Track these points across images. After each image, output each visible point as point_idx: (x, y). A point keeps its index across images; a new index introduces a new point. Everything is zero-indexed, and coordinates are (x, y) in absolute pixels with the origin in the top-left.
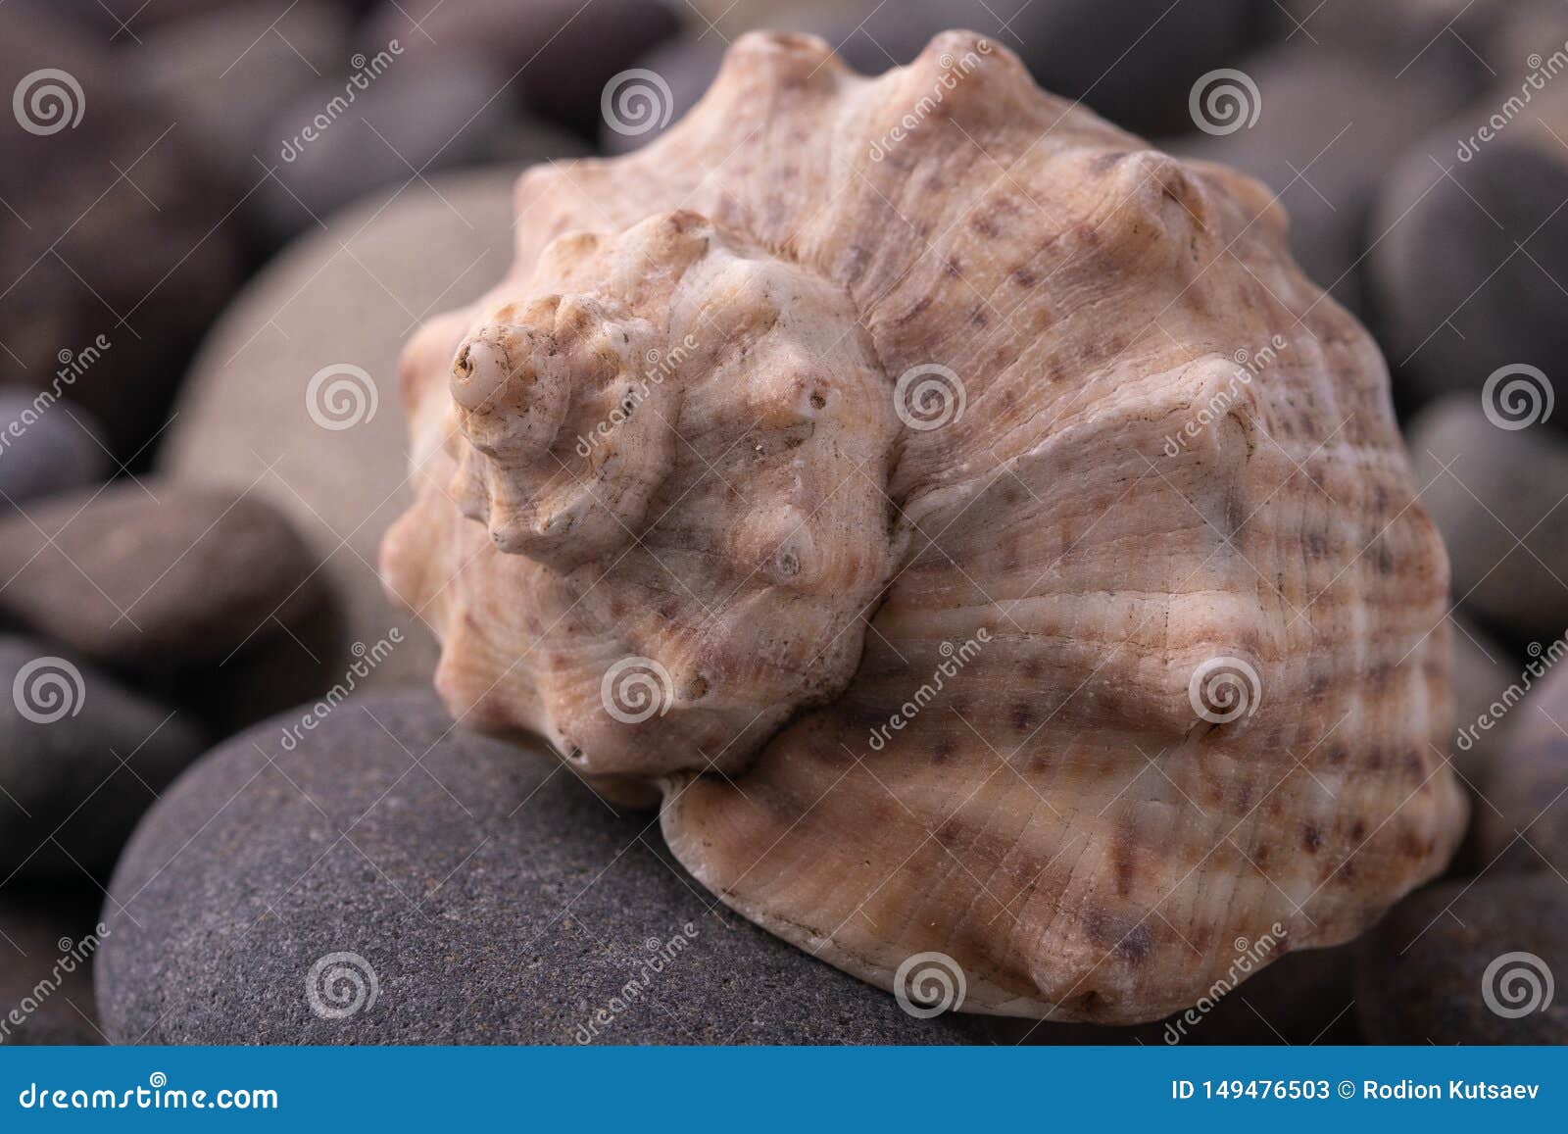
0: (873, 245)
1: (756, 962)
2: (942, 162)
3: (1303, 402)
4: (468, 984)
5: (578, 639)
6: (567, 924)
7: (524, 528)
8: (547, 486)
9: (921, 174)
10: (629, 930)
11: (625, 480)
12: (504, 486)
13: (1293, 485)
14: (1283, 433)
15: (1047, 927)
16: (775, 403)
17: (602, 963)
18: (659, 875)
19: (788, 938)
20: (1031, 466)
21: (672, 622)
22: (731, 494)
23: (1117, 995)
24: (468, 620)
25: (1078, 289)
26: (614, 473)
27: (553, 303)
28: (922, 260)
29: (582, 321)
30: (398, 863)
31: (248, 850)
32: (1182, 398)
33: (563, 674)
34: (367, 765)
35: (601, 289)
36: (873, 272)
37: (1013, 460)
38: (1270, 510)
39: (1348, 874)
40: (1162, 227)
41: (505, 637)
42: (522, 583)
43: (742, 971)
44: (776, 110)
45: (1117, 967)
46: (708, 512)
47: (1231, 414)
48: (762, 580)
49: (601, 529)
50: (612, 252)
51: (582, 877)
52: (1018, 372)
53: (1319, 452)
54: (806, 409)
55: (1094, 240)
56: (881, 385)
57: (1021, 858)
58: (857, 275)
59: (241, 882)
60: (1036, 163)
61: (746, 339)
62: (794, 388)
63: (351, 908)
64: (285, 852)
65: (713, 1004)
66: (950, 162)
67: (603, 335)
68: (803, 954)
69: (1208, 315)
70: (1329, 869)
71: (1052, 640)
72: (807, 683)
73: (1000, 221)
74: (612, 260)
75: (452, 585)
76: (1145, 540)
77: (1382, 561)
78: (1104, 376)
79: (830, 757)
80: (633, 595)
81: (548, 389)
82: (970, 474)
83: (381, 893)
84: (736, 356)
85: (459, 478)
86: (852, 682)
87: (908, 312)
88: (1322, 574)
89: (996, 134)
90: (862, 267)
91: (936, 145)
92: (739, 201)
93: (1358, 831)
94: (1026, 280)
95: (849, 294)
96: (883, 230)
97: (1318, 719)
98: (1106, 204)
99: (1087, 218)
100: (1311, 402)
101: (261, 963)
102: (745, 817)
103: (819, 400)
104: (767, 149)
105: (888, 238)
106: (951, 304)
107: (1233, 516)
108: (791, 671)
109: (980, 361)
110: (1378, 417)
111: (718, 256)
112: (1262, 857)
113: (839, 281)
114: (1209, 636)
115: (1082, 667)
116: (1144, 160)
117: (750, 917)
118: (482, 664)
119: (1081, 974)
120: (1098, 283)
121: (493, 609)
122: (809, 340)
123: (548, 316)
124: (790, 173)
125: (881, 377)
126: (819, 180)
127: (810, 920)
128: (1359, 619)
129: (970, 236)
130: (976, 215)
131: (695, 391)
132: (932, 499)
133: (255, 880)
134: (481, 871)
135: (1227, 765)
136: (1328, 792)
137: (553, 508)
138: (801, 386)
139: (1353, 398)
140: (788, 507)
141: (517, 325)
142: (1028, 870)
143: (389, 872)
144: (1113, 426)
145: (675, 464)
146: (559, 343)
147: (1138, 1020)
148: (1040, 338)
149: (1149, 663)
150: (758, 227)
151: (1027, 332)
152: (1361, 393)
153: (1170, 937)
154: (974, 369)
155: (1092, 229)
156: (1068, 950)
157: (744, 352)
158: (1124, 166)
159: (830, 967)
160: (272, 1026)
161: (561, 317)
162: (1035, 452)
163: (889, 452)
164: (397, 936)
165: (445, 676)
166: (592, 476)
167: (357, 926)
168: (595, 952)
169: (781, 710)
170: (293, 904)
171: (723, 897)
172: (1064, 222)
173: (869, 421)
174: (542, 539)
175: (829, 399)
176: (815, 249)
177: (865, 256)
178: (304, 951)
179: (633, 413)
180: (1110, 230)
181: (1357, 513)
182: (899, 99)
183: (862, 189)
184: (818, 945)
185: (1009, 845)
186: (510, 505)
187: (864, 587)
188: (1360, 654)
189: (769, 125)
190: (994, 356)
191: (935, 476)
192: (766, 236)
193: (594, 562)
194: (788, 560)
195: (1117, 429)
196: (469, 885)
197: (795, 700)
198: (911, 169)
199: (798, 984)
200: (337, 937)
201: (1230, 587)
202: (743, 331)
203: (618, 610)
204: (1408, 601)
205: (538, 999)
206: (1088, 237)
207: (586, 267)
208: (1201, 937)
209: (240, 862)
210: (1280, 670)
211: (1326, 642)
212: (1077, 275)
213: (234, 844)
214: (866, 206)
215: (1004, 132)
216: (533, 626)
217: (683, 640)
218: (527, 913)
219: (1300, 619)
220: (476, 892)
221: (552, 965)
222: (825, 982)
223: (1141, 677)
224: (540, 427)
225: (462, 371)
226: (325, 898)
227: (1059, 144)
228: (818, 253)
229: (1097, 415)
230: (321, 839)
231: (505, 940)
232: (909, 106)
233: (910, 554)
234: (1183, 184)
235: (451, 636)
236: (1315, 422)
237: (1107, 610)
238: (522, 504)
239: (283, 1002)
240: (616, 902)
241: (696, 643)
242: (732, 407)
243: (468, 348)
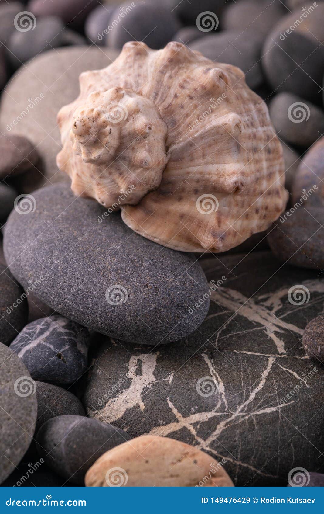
0: (158, 91)
1: (144, 245)
2: (171, 72)
3: (251, 120)
4: (85, 254)
5: (102, 179)
6: (104, 239)
7: (89, 158)
8: (94, 150)
9: (167, 75)
10: (117, 240)
11: (110, 147)
12: (85, 149)
13: (250, 137)
14: (247, 127)
15: (204, 235)
16: (141, 130)
17: (112, 248)
18: (121, 226)
19: (150, 239)
20: (195, 139)
21: (122, 176)
22: (133, 149)
23: (219, 248)
24: (77, 175)
25: (203, 99)
26: (108, 146)
27: (92, 110)
28: (169, 95)
29: (99, 114)
30: (67, 228)
31: (35, 225)
32: (226, 123)
33: (99, 187)
34: (57, 204)
35: (102, 105)
36: (159, 98)
37: (191, 138)
38: (245, 145)
39: (265, 217)
40: (219, 85)
41: (86, 179)
42: (89, 168)
43: (141, 247)
44: (135, 60)
45: (219, 242)
46: (128, 153)
47: (236, 125)
48: (141, 167)
49: (106, 157)
50: (103, 97)
51: (106, 228)
52: (191, 118)
53: (255, 130)
54: (147, 131)
55: (205, 89)
56: (162, 123)
57: (198, 221)
58: (155, 99)
59: (34, 233)
60: (191, 71)
61: (134, 115)
62: (145, 126)
63: (59, 238)
64: (43, 226)
65: (136, 255)
66: (173, 72)
67: (104, 117)
68: (153, 242)
69: (230, 103)
70: (261, 216)
71: (201, 175)
72: (150, 186)
73: (185, 85)
74: (104, 99)
75: (73, 166)
76: (220, 153)
77: (269, 151)
78: (209, 118)
79: (156, 201)
80: (113, 171)
81: (93, 131)
82: (182, 141)
83: (64, 235)
84: (132, 120)
85: (74, 146)
86: (160, 185)
87: (167, 106)
88: (256, 156)
89: (182, 65)
90: (156, 97)
91: (170, 68)
92: (129, 82)
93: (266, 208)
94: (191, 98)
95: (154, 103)
96: (160, 88)
97: (257, 187)
98: (207, 81)
99: (204, 83)
100: (252, 119)
101: (41, 251)
102: (139, 214)
103: (150, 128)
104: (134, 69)
105: (161, 90)
106: (176, 104)
107: (237, 146)
108: (147, 184)
109: (183, 116)
110: (266, 119)
111: (126, 97)
112: (247, 216)
113: (152, 100)
114: (234, 173)
115: (208, 180)
116: (215, 70)
117: (142, 235)
118: (81, 184)
119: (212, 244)
120: (207, 98)
121: (83, 173)
122: (147, 115)
123: (92, 114)
124: (139, 75)
125: (162, 121)
126: (146, 77)
127: (154, 235)
128: (265, 164)
129: (179, 89)
130: (180, 84)
131: (123, 128)
132: (174, 147)
133: (38, 233)
134: (84, 228)
135: (239, 198)
136: (260, 201)
137: (96, 154)
138: (146, 126)
139: (261, 116)
140: (145, 152)
141: (85, 116)
142: (199, 223)
143: (65, 230)
144: (211, 129)
145: (120, 143)
146: (95, 119)
147: (223, 251)
148: (195, 111)
149: (222, 179)
150: (134, 88)
151: (192, 110)
152: (262, 115)
153: (229, 235)
154: (181, 118)
155: (205, 86)
156: (208, 239)
157: (133, 118)
158: (210, 72)
159: (159, 245)
160: (45, 265)
161: (94, 113)
162: (195, 136)
163: (165, 137)
164: (69, 244)
165: (73, 187)
166: (104, 147)
167: (60, 242)
168: (110, 245)
169: (145, 192)
170: (46, 238)
171: (135, 231)
172: (198, 85)
173: (160, 131)
174: (93, 160)
175: (152, 128)
176: (146, 93)
177: (157, 94)
178: (50, 248)
179: (111, 133)
180: (209, 86)
181: (263, 142)
182: (161, 57)
183: (155, 79)
184: (156, 240)
185: (195, 218)
186: (86, 153)
187: (161, 166)
188: (265, 172)
189: (134, 63)
190: (186, 115)
191: (175, 142)
192: (135, 90)
193: (104, 164)
194: (146, 163)
195: (212, 130)
196: (82, 232)
197: (148, 190)
198: (165, 74)
199: (153, 249)
200: (57, 245)
201: (238, 162)
202: (133, 114)
203: (110, 174)
204: (274, 159)
205: (100, 256)
206: (204, 88)
207: (98, 100)
208: (235, 234)
209: (33, 228)
210: (249, 178)
211: (258, 171)
212: (202, 96)
213: (31, 224)
214: (156, 83)
215: (184, 64)
216: (92, 177)
217: (124, 180)
218: (95, 237)
219: (253, 167)
220: (84, 233)
221: (102, 249)
222: (158, 248)
223: (220, 182)
224: (92, 137)
225: (75, 127)
226: (53, 236)
227: (196, 66)
228: (147, 94)
229: (208, 127)
230: (50, 222)
231: (91, 244)
232: (164, 59)
233: (171, 158)
234: (223, 75)
235: (74, 178)
236: (253, 124)
237: (213, 168)
238: (89, 153)
239: (47, 259)
240: (113, 233)
241: (127, 180)
242: (132, 131)
243: (76, 122)
